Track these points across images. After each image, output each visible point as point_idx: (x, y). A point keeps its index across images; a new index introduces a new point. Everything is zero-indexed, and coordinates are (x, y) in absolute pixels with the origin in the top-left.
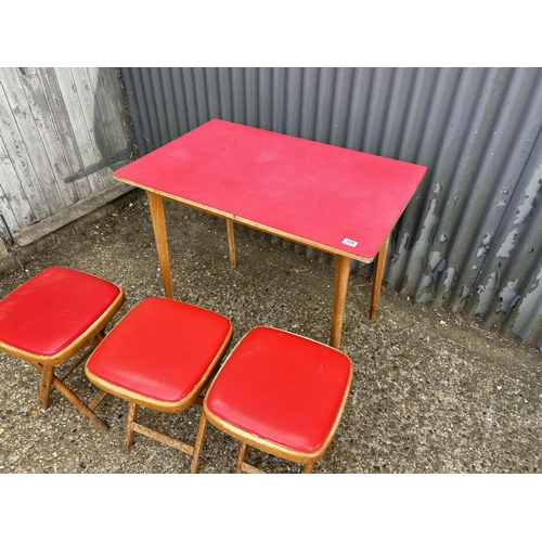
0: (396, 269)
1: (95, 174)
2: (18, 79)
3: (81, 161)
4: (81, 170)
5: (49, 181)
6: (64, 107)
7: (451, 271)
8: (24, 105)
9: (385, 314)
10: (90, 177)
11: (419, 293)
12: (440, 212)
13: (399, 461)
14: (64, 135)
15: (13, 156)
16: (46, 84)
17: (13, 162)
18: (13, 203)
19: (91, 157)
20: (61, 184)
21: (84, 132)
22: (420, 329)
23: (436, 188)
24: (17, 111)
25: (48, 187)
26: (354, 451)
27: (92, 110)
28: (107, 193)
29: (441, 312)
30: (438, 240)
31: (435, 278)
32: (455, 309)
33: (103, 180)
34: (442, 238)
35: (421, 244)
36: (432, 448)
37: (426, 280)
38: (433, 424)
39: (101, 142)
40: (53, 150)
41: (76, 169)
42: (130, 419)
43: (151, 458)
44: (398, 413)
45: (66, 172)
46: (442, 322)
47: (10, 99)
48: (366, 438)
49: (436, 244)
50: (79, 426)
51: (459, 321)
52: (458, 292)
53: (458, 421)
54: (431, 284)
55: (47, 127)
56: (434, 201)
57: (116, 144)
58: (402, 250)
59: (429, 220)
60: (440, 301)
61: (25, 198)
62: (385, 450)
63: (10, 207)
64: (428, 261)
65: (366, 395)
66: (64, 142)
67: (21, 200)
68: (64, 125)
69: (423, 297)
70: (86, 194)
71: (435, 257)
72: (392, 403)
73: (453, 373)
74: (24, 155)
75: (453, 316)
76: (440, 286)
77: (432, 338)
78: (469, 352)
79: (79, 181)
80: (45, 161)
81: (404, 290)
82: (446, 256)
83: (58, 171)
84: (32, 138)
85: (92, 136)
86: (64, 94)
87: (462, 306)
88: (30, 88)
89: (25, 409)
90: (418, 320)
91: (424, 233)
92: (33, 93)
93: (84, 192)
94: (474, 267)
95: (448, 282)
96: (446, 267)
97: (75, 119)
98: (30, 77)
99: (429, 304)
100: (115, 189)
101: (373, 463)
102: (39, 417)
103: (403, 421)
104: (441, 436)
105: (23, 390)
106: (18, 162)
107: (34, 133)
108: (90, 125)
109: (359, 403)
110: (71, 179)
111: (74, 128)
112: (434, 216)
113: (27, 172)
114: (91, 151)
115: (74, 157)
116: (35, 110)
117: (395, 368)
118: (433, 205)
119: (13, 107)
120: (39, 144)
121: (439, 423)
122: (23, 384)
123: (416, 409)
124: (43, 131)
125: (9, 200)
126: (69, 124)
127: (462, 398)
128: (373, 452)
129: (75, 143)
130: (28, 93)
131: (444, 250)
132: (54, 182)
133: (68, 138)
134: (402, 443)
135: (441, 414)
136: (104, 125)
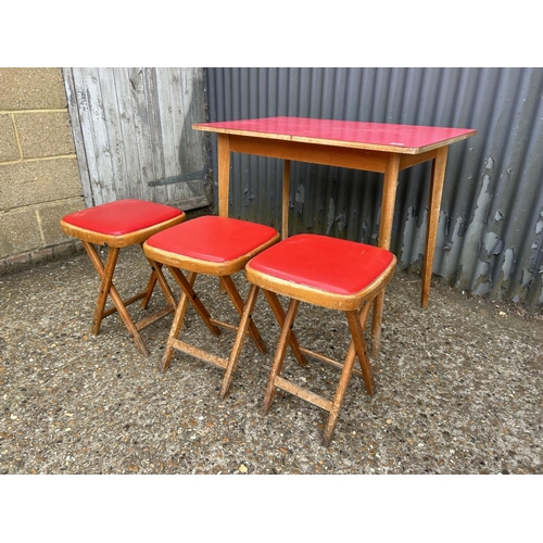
0: (449, 259)
1: (173, 185)
2: (129, 92)
3: (164, 171)
4: (163, 178)
5: (136, 181)
6: (159, 122)
7: (508, 254)
8: (130, 113)
9: (438, 305)
10: (169, 187)
11: (475, 283)
12: (493, 189)
13: (449, 413)
14: (155, 145)
15: (113, 151)
16: (149, 101)
17: (112, 156)
18: (104, 191)
19: (172, 170)
20: (144, 186)
21: (171, 147)
22: (477, 317)
23: (489, 164)
24: (123, 116)
25: (134, 185)
26: (398, 399)
27: (181, 130)
28: (180, 204)
29: (501, 304)
30: (493, 218)
31: (492, 264)
32: (516, 299)
33: (179, 192)
34: (497, 217)
35: (475, 226)
36: (490, 407)
37: (482, 268)
38: (492, 390)
39: (183, 159)
40: (144, 155)
41: (159, 176)
42: (172, 334)
43: (185, 378)
44: (449, 376)
45: (151, 177)
46: (501, 313)
47: (120, 105)
48: (412, 391)
49: (491, 224)
50: (123, 350)
51: (521, 312)
52: (518, 278)
53: (521, 390)
54: (487, 273)
55: (144, 135)
56: (487, 177)
57: (195, 163)
58: (455, 237)
59: (482, 199)
60: (499, 292)
61: (114, 189)
62: (434, 403)
63: (101, 193)
64: (483, 244)
65: (414, 360)
66: (154, 151)
67: (111, 191)
68: (157, 137)
69: (479, 290)
70: (163, 200)
71: (491, 239)
72: (444, 368)
73: (515, 353)
74: (122, 153)
75: (513, 308)
76: (498, 273)
77: (490, 326)
78: (533, 339)
79: (159, 187)
80: (136, 162)
81: (459, 282)
82: (502, 237)
83: (145, 174)
84: (130, 141)
85: (177, 152)
86: (161, 112)
87: (523, 295)
88: (137, 100)
89: (78, 334)
90: (474, 310)
91: (478, 214)
92: (138, 106)
93: (162, 199)
94: (534, 246)
95: (506, 266)
96: (503, 249)
97: (166, 134)
98: (139, 92)
99: (486, 296)
100: (188, 203)
101: (419, 411)
102: (88, 341)
103: (455, 383)
104: (500, 400)
105: (80, 322)
106: (115, 158)
107: (133, 138)
108: (177, 142)
109: (406, 364)
110: (153, 184)
111: (164, 142)
112: (487, 194)
113: (120, 167)
114: (173, 164)
115: (160, 166)
116: (137, 119)
117: (448, 343)
118: (486, 181)
119: (121, 112)
120: (134, 147)
121: (497, 389)
122: (80, 319)
123: (471, 376)
124: (139, 137)
125: (102, 187)
126: (160, 137)
127: (526, 372)
128: (420, 403)
129: (162, 154)
130: (135, 104)
131: (500, 230)
132: (139, 182)
133: (158, 149)
134: (454, 400)
135: (501, 382)
136: (188, 145)
